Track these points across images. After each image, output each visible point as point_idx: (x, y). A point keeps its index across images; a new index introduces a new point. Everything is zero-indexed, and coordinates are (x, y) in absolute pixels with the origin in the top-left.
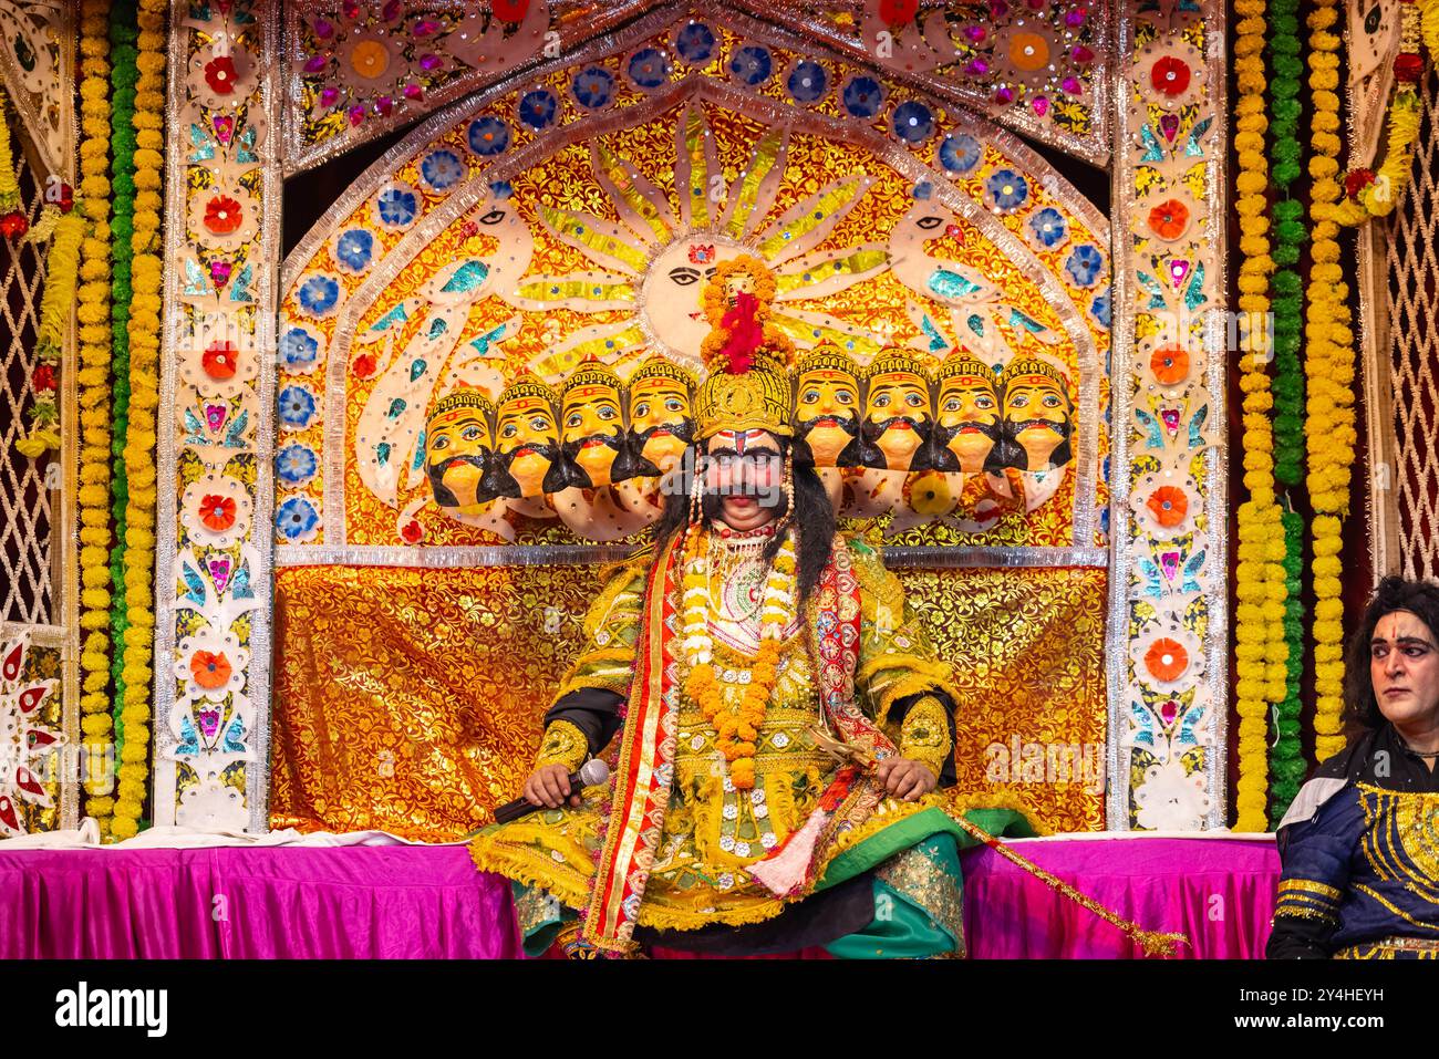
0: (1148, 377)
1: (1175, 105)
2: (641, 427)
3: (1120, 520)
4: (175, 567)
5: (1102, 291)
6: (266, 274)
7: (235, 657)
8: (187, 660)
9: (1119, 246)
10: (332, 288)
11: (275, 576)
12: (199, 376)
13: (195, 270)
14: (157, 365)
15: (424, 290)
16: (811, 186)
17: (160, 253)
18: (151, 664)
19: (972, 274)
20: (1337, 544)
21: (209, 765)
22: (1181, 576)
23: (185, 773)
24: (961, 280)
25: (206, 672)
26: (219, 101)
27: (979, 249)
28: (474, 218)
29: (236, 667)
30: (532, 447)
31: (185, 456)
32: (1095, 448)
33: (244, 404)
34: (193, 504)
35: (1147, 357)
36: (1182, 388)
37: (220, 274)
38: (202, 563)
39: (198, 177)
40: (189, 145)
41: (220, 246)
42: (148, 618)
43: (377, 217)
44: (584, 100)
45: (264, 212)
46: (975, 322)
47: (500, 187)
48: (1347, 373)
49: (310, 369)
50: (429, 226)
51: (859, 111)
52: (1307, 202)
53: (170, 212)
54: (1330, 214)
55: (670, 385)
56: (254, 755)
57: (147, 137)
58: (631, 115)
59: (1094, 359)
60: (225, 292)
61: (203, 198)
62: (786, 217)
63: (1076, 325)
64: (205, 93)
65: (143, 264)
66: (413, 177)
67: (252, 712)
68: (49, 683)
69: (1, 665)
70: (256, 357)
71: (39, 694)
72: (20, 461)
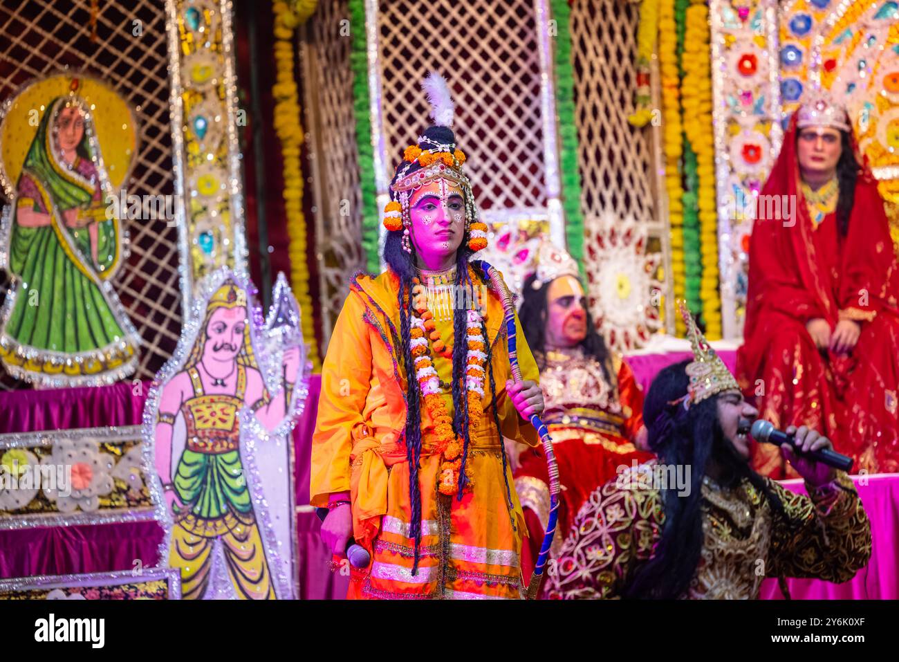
4: (728, 186)
6: (770, 15)
8: (739, 239)
10: (809, 20)
12: (734, 74)
15: (861, 18)
17: (706, 4)
18: (716, 243)
23: (740, 305)
31: (731, 122)
33: (762, 89)
34: (737, 149)
37: (743, 15)
38: (743, 183)
42: (712, 217)
49: (800, 68)
60: (748, 25)
65: (697, 11)
68: (656, 257)
69: (632, 248)
70: (768, 60)
71: (651, 263)
72: (632, 129)
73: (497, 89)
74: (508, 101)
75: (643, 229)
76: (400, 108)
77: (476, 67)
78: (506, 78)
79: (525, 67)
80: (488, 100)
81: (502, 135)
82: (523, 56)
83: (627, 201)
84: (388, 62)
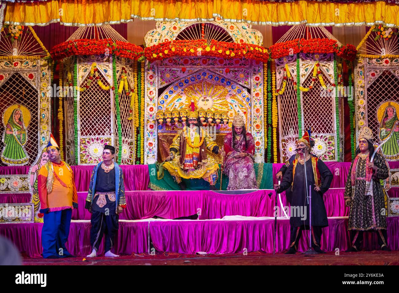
0: (255, 112)
1: (257, 82)
2: (181, 116)
3: (252, 128)
4: (146, 133)
5: (250, 103)
6: (156, 100)
7: (153, 143)
8: (148, 143)
9: (252, 97)
10: (164, 101)
11: (158, 134)
12: (149, 111)
13: (149, 100)
14: (144, 110)
15: (174, 102)
16: (217, 90)
17: (144, 97)
18: (144, 144)
19: (235, 100)
20: (276, 131)
21: (151, 155)
22: (259, 134)
23: (148, 156)
24: (234, 101)
25: (150, 145)
26: (151, 80)
27: (236, 98)
28: (179, 94)
29: (154, 144)
30: (169, 118)
31: (148, 120)
32: (249, 120)
33: (154, 114)
34: (149, 126)
35: (255, 110)
36: (259, 113)
37: (151, 100)
38: (150, 132)
39: (148, 89)
40: (147, 85)
41: (151, 96)
42: (143, 139)
43: (169, 94)
44: (192, 80)
45: (156, 93)
46: (236, 106)
47: (183, 90)
48: (277, 112)
50: (174, 95)
51: (222, 82)
52: (272, 93)
53: (145, 93)
54: (275, 94)
55: (185, 112)
56: (156, 154)
57: (142, 84)
58: (197, 82)
59: (249, 110)
60: (152, 102)
61: (149, 91)
62: (215, 94)
63: (248, 106)
64: (149, 79)
65: (142, 99)
66: (172, 89)
67: (155, 149)
68: (132, 146)
69: (127, 144)
70: (155, 109)
71: (131, 147)
72: (128, 121)
73: (102, 112)
74: (104, 114)
75: (129, 140)
76: (83, 114)
77: (98, 107)
78: (104, 110)
79: (108, 108)
80: (100, 114)
81: (103, 121)
82: (108, 105)
83: (127, 135)
84: (81, 105)
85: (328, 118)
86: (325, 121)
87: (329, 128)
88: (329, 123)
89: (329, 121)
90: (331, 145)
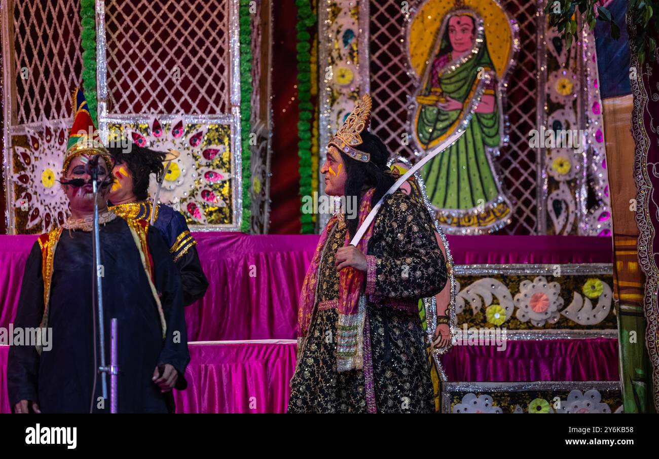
85: (207, 52)
86: (194, 61)
87: (210, 91)
88: (209, 70)
89: (208, 61)
90: (216, 161)
